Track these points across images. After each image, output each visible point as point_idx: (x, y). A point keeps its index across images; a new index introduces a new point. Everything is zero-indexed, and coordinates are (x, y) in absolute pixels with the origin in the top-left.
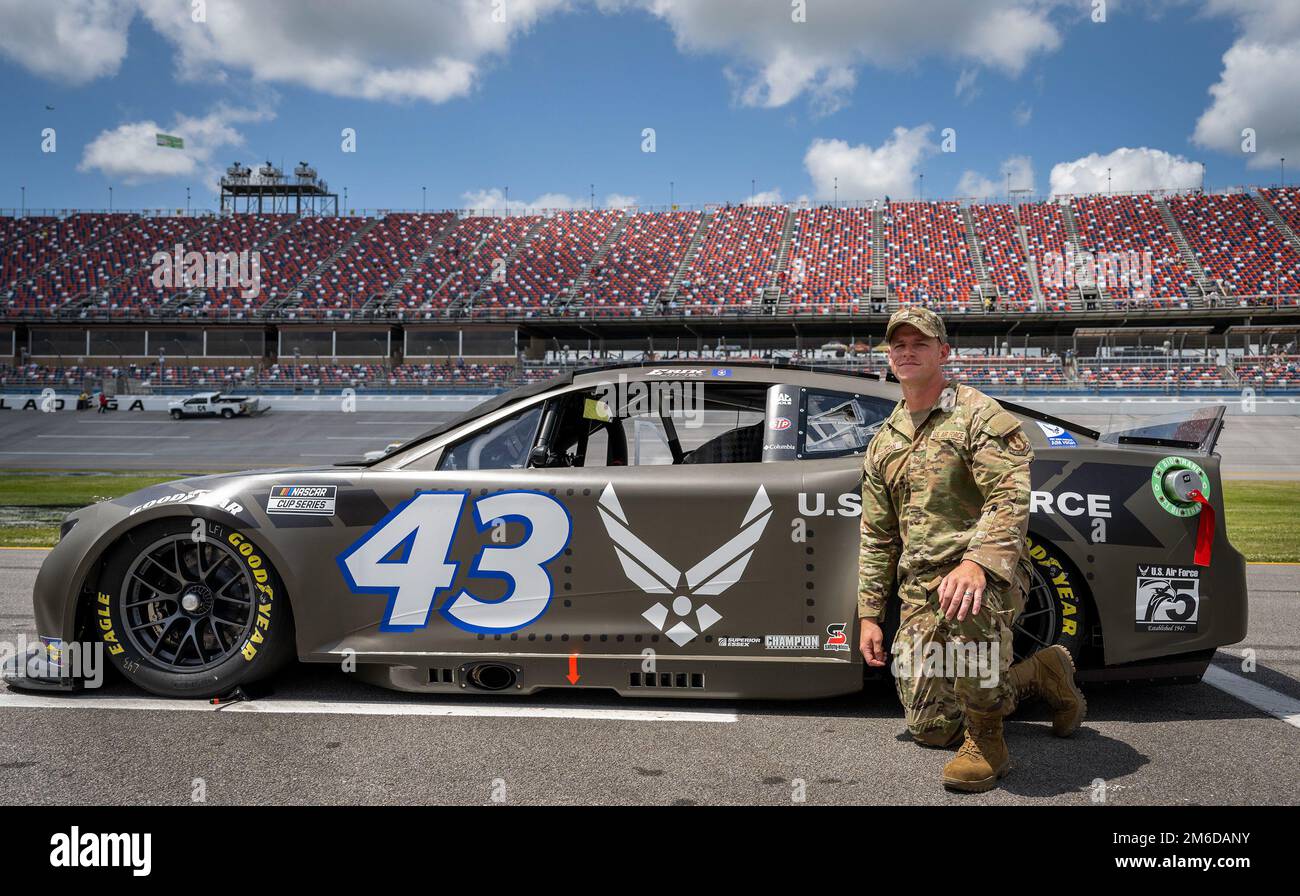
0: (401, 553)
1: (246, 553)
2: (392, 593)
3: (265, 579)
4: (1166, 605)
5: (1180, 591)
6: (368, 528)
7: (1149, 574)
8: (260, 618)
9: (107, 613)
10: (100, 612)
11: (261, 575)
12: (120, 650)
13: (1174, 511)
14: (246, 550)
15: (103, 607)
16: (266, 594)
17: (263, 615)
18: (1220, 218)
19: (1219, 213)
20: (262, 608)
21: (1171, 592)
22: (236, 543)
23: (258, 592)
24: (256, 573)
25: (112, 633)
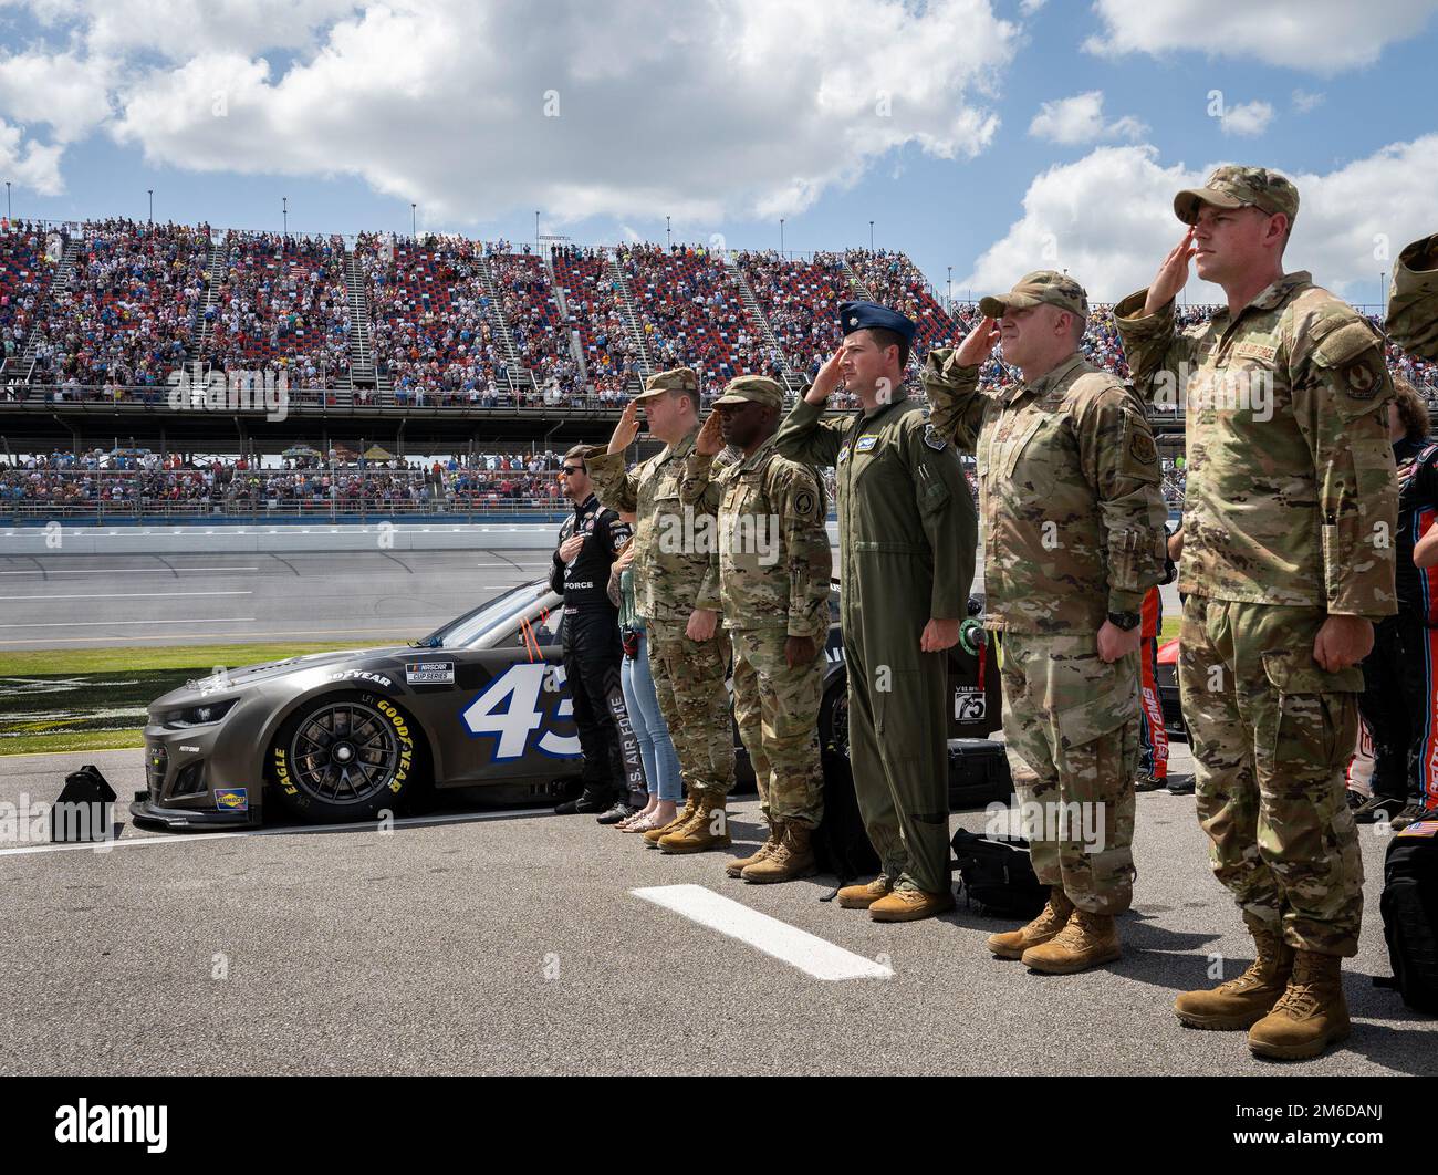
0: (502, 707)
1: (391, 715)
2: (497, 736)
3: (407, 733)
4: (970, 708)
5: (976, 700)
6: (477, 691)
7: (961, 691)
8: (403, 761)
9: (283, 764)
10: (277, 763)
11: (403, 731)
12: (295, 791)
13: (972, 652)
14: (391, 712)
15: (280, 759)
16: (407, 744)
17: (405, 759)
18: (803, 292)
19: (802, 286)
20: (404, 754)
21: (971, 701)
22: (384, 708)
23: (401, 742)
24: (399, 729)
25: (287, 779)
